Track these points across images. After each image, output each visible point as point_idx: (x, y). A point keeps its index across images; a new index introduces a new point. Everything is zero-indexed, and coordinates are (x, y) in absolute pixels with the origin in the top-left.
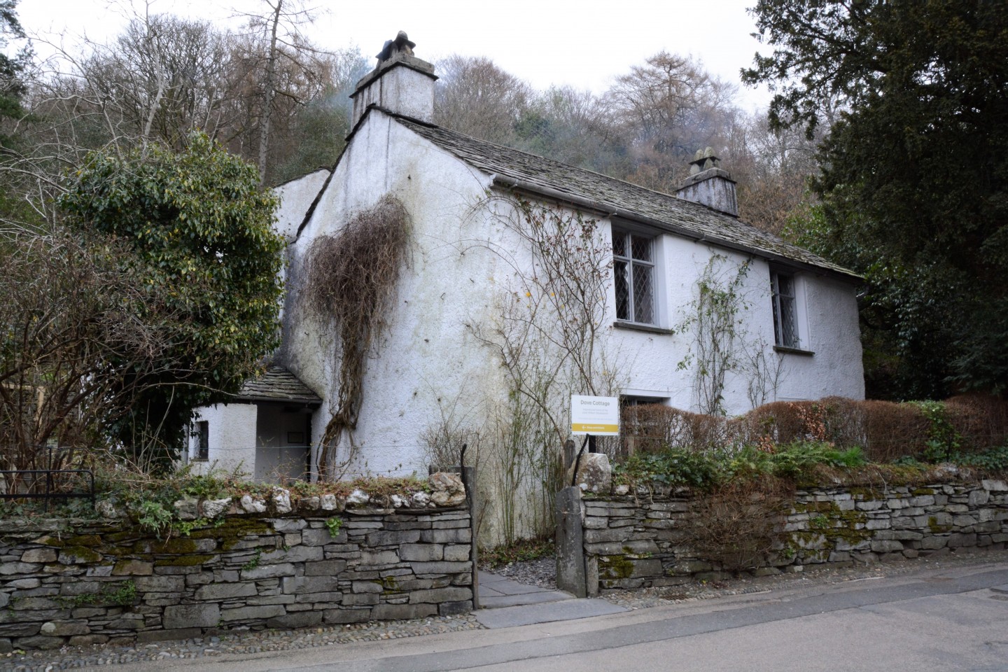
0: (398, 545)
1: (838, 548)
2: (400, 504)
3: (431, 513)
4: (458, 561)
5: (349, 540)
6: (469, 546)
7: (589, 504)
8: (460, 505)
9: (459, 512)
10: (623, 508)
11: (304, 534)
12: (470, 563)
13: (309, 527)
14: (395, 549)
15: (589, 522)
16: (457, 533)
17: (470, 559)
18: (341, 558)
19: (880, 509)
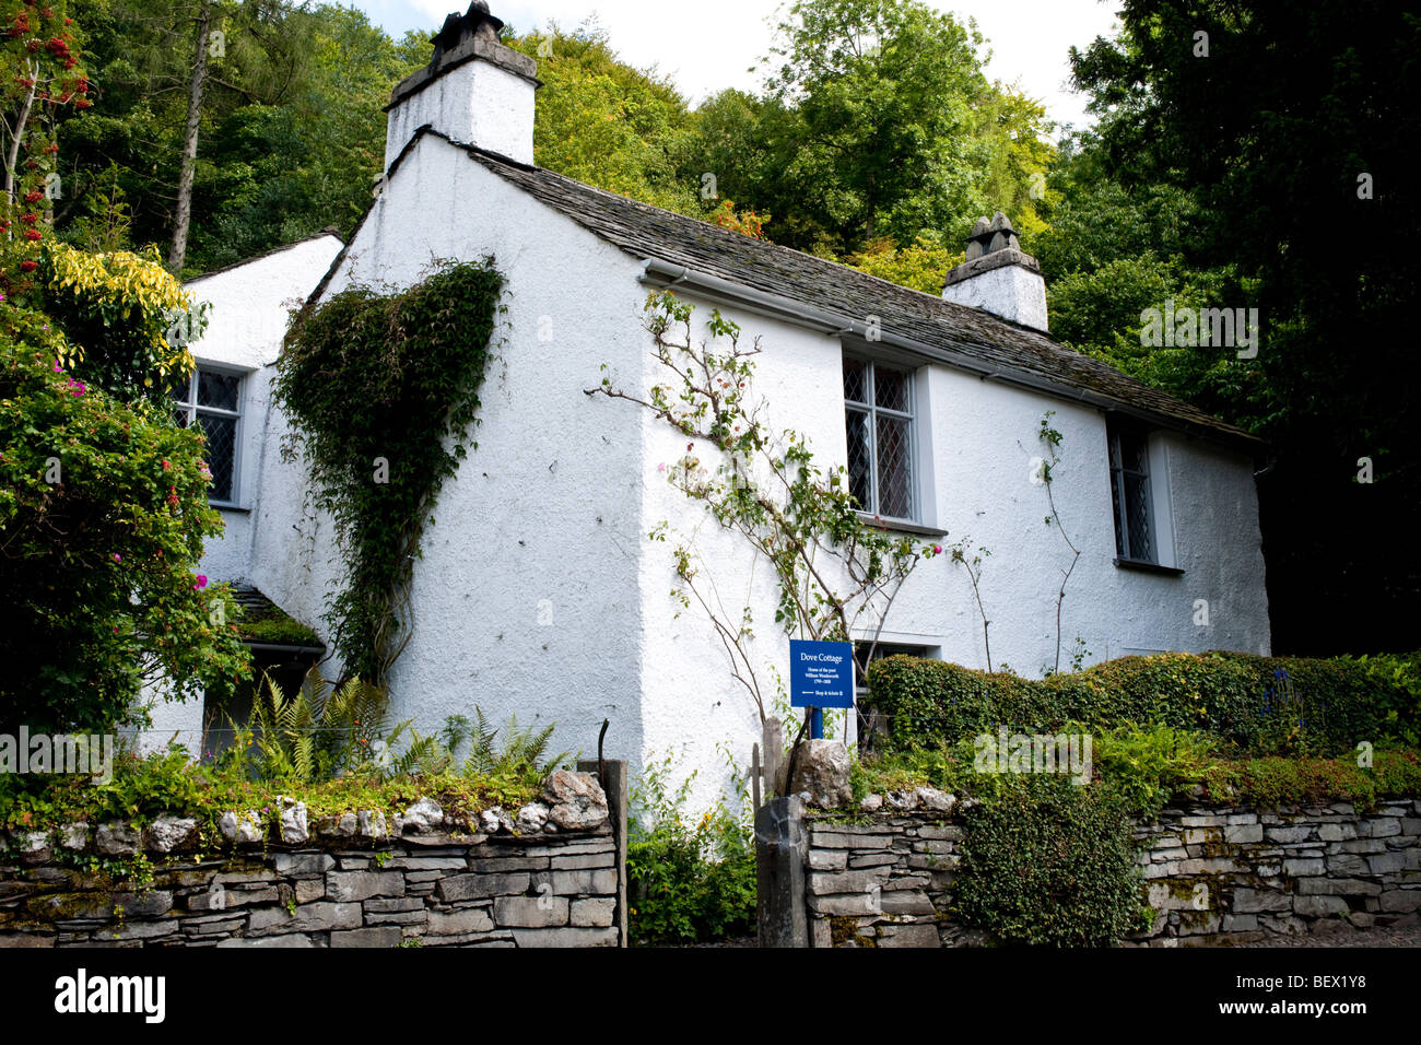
0: (493, 898)
1: (1238, 908)
2: (496, 827)
3: (548, 842)
4: (595, 927)
5: (407, 890)
6: (613, 900)
7: (817, 826)
8: (598, 827)
9: (596, 840)
10: (872, 834)
11: (330, 880)
12: (615, 930)
13: (338, 868)
14: (487, 906)
15: (816, 859)
16: (592, 875)
17: (616, 922)
18: (393, 924)
19: (1305, 841)
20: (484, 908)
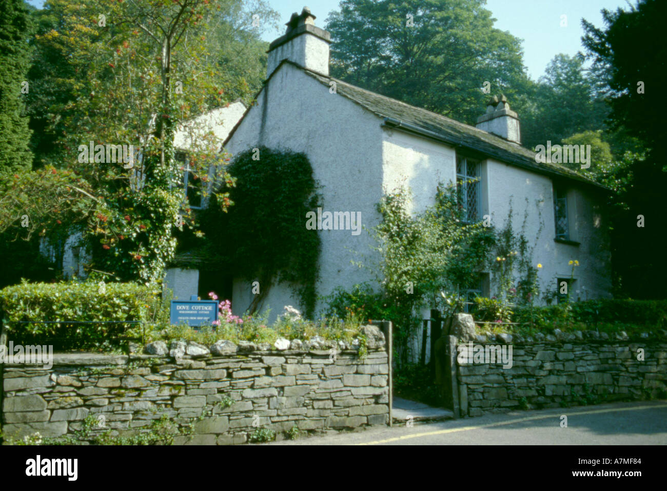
0: (343, 375)
2: (344, 347)
4: (380, 386)
5: (312, 372)
6: (387, 376)
8: (381, 348)
9: (380, 353)
11: (284, 367)
12: (387, 388)
13: (287, 362)
16: (379, 367)
17: (388, 385)
18: (307, 384)
20: (340, 379)
